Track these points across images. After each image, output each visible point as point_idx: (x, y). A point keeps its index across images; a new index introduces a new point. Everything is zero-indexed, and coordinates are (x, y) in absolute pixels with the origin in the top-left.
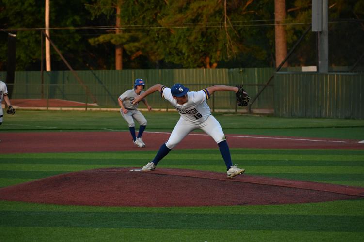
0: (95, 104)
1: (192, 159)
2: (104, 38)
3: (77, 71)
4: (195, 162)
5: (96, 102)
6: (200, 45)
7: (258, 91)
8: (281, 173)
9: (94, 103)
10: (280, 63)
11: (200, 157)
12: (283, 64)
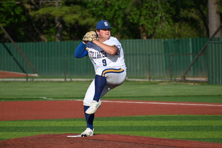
0: (36, 75)
1: (128, 125)
2: (44, 11)
3: (18, 44)
4: (131, 128)
5: (36, 73)
6: (135, 18)
7: (193, 60)
8: (213, 138)
9: (34, 73)
10: (213, 33)
11: (136, 123)
12: (216, 33)
